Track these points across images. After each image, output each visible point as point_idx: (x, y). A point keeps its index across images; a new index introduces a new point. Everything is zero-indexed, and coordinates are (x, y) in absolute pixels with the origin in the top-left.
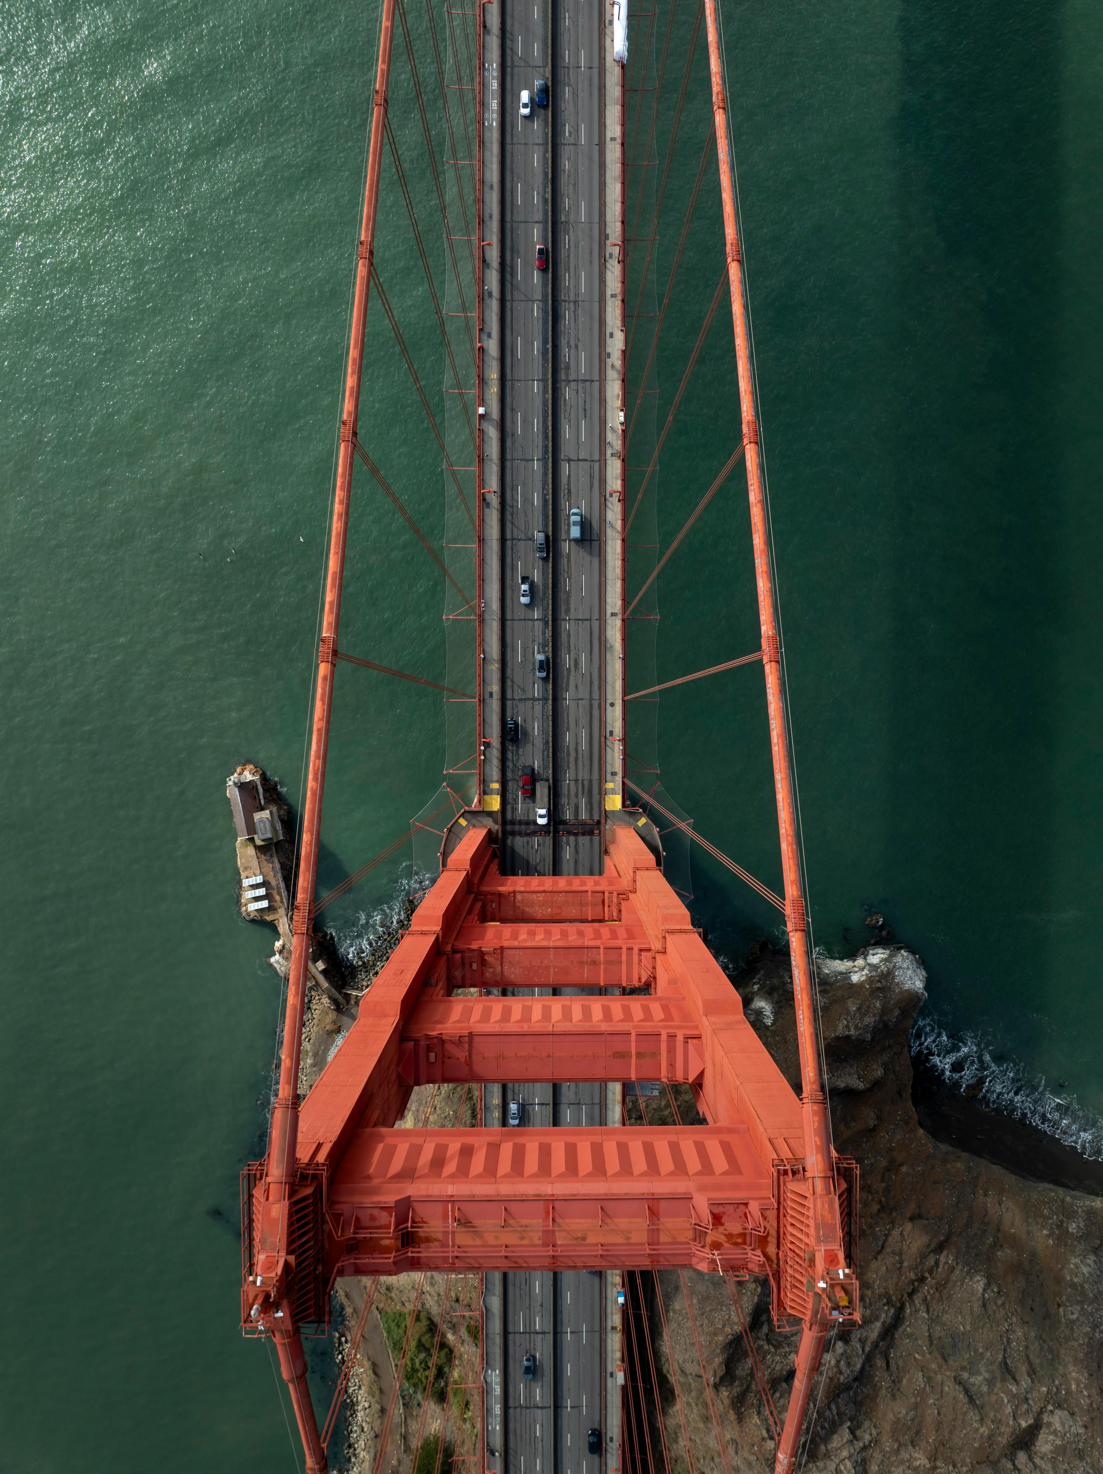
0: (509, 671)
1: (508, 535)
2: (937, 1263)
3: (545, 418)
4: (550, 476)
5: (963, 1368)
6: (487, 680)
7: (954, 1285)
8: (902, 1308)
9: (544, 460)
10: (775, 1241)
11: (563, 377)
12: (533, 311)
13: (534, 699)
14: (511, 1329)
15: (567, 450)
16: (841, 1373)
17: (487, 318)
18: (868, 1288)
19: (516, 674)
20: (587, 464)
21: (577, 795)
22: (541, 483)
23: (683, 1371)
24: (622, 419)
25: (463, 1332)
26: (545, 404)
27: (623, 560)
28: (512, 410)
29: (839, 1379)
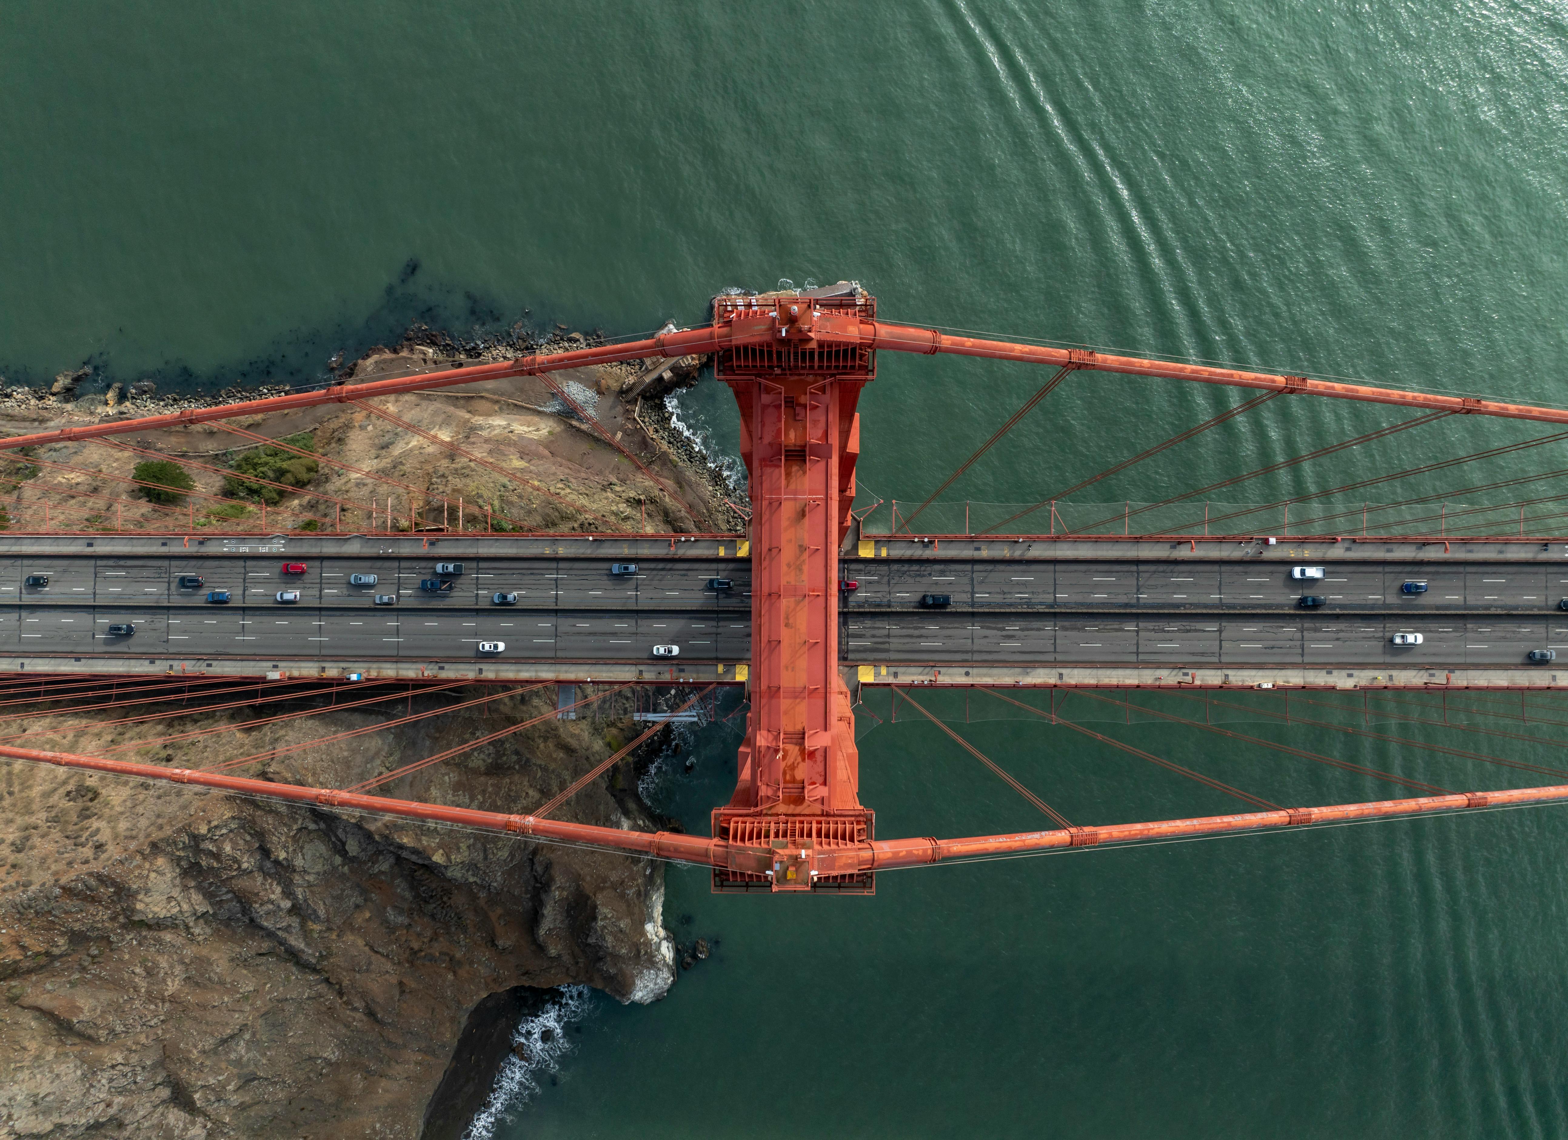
0: (1001, 567)
1: (1142, 568)
2: (355, 1009)
3: (1264, 606)
4: (1204, 611)
5: (254, 1034)
6: (992, 545)
7: (331, 1027)
8: (315, 970)
9: (1221, 605)
10: (790, 812)
11: (1306, 625)
12: (1374, 594)
13: (973, 593)
14: (326, 563)
15: (1231, 629)
16: (261, 905)
17: (1366, 547)
18: (338, 936)
19: (999, 574)
20: (1217, 649)
21: (873, 636)
22: (1196, 601)
23: (276, 740)
24: (1265, 686)
25: (308, 516)
26: (1278, 606)
27: (1118, 687)
28: (1272, 573)
29: (256, 902)
